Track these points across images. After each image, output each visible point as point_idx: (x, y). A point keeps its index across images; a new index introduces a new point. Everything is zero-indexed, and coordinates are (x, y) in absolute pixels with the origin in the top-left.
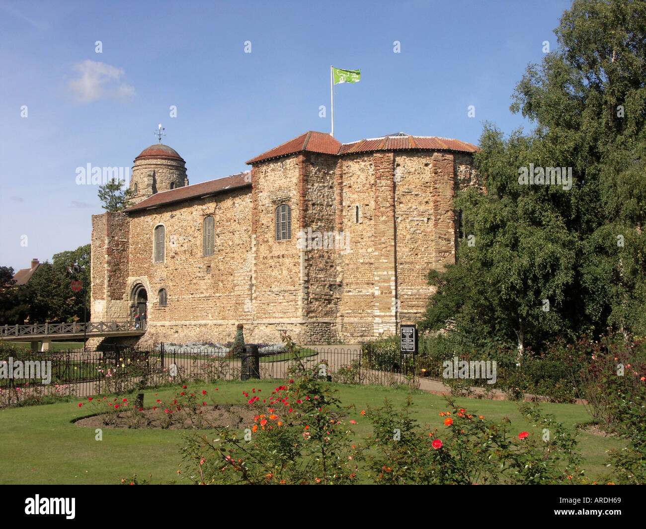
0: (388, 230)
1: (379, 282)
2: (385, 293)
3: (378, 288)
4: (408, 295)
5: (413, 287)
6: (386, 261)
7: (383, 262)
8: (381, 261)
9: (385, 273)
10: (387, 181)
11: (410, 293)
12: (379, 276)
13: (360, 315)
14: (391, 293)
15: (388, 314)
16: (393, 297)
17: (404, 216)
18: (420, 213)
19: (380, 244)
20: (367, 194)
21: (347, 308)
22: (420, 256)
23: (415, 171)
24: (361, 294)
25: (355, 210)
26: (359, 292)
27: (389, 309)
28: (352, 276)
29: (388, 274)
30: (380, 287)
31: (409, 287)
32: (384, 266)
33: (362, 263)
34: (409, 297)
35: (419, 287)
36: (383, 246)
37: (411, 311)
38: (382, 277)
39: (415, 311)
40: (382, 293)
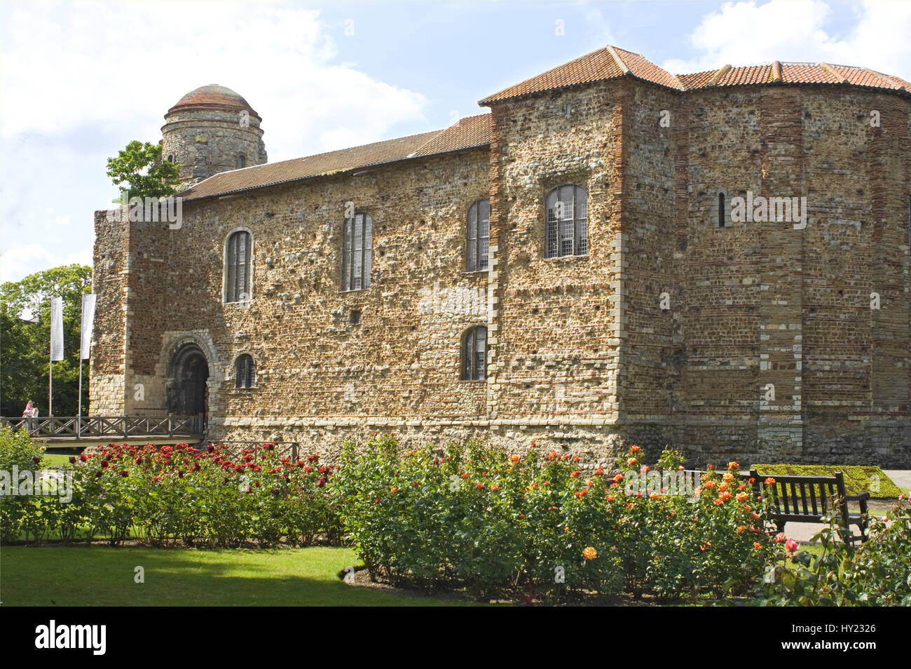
0: (790, 242)
1: (769, 345)
2: (782, 367)
3: (767, 356)
4: (823, 371)
5: (833, 357)
6: (785, 303)
7: (779, 306)
8: (774, 303)
9: (783, 327)
10: (788, 147)
11: (827, 368)
12: (767, 332)
13: (724, 411)
14: (793, 366)
15: (786, 408)
16: (798, 375)
17: (820, 216)
18: (849, 211)
19: (772, 269)
20: (743, 171)
21: (695, 396)
22: (846, 296)
23: (840, 127)
24: (727, 367)
25: (717, 202)
26: (722, 364)
27: (790, 398)
28: (706, 333)
29: (788, 330)
30: (771, 354)
31: (827, 357)
32: (781, 313)
33: (730, 307)
34: (826, 375)
35: (845, 357)
36: (780, 273)
37: (830, 403)
38: (775, 334)
39: (837, 403)
40: (775, 367)
